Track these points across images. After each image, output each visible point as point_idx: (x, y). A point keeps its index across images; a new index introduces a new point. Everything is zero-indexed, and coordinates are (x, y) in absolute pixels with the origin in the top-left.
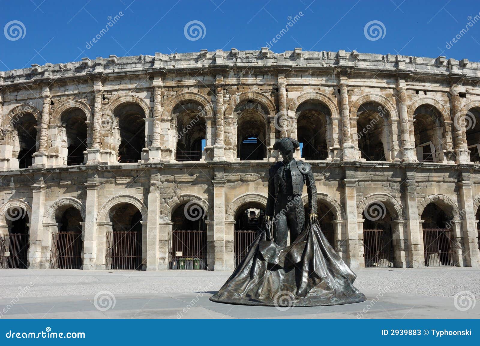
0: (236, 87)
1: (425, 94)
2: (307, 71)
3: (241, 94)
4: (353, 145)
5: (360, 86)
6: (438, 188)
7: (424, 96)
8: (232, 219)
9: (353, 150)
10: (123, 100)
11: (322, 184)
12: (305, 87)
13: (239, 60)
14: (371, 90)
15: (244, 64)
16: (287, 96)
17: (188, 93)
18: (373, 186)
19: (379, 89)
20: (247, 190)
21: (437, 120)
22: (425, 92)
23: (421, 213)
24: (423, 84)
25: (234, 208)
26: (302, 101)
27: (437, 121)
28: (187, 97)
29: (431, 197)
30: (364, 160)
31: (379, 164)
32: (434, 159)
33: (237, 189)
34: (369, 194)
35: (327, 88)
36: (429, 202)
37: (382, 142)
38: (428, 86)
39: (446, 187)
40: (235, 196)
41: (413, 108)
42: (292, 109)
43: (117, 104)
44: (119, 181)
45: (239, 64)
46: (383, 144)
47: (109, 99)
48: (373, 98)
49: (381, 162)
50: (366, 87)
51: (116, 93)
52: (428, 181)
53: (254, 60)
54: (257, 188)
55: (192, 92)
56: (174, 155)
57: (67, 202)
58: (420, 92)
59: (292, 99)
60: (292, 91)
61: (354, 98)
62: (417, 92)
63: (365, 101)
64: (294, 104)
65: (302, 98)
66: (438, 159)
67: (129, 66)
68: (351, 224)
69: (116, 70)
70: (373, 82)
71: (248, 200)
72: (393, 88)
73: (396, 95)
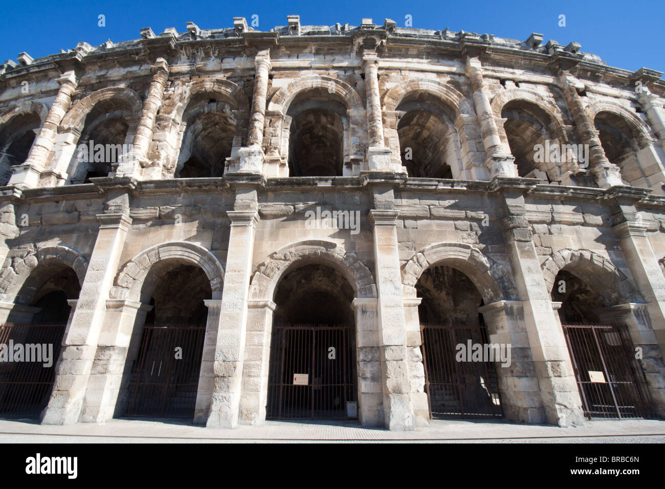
0: (187, 76)
1: (517, 85)
2: (305, 47)
3: (193, 84)
4: (388, 149)
5: (400, 70)
6: (575, 236)
7: (516, 88)
9: (387, 157)
12: (303, 72)
14: (419, 75)
16: (270, 84)
18: (435, 228)
19: (434, 75)
20: (169, 236)
21: (544, 130)
22: (517, 82)
24: (511, 71)
26: (296, 90)
27: (544, 132)
29: (565, 254)
31: (446, 183)
34: (429, 244)
36: (562, 264)
37: (448, 163)
38: (520, 74)
40: (143, 248)
41: (499, 103)
42: (276, 101)
46: (450, 167)
48: (425, 86)
50: (410, 70)
52: (553, 222)
58: (507, 83)
59: (279, 89)
60: (280, 78)
61: (388, 85)
62: (503, 82)
63: (409, 89)
64: (283, 94)
65: (297, 86)
68: (387, 307)
71: (165, 256)
72: (460, 75)
73: (465, 84)
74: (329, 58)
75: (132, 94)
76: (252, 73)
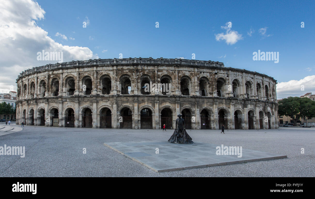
0: (141, 70)
1: (204, 73)
2: (164, 65)
3: (143, 73)
4: (179, 90)
5: (182, 70)
6: (206, 104)
7: (203, 74)
8: (140, 113)
9: (179, 92)
10: (104, 74)
11: (169, 103)
12: (164, 71)
13: (142, 61)
14: (186, 72)
15: (144, 63)
16: (157, 73)
17: (125, 72)
18: (185, 103)
19: (188, 72)
20: (145, 104)
22: (204, 72)
23: (201, 112)
24: (203, 70)
25: (140, 110)
26: (162, 75)
27: (207, 82)
28: (125, 73)
29: (204, 107)
30: (182, 95)
31: (187, 96)
32: (206, 95)
33: (142, 104)
34: (184, 106)
35: (171, 71)
36: (203, 109)
37: (189, 89)
38: (205, 70)
39: (209, 104)
40: (141, 106)
41: (199, 78)
42: (159, 78)
43: (102, 75)
44: (103, 100)
45: (142, 63)
46: (189, 90)
47: (99, 73)
48: (186, 75)
49: (188, 96)
50: (184, 71)
51: (101, 71)
52: (203, 102)
53: (147, 61)
54: (148, 104)
55: (126, 72)
56: (121, 92)
57: (87, 107)
59: (159, 75)
60: (159, 72)
61: (180, 75)
62: (201, 72)
63: (183, 75)
64: (160, 76)
66: (207, 95)
67: (105, 62)
69: (101, 64)
70: (186, 69)
71: (145, 107)
72: (193, 71)
73: (194, 74)
74: (168, 68)
75: (130, 74)
76: (154, 70)
